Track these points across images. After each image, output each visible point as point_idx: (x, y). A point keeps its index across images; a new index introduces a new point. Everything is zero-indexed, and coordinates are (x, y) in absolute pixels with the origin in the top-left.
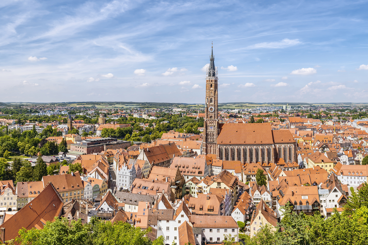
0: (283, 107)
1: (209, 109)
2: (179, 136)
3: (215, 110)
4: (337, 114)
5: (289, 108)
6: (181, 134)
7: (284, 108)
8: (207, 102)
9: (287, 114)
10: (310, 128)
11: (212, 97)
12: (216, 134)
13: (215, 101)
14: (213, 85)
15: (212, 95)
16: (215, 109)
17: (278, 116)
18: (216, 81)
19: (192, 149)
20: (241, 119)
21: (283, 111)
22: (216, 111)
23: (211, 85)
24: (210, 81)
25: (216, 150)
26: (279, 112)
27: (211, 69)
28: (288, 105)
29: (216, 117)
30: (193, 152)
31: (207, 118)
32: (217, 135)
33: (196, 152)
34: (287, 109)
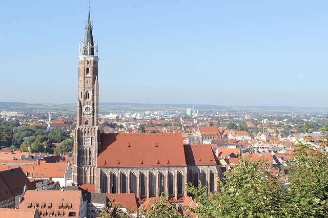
0: (186, 111)
1: (84, 108)
2: (23, 158)
3: (94, 111)
4: (272, 123)
5: (196, 113)
6: (27, 155)
7: (188, 113)
8: (80, 96)
9: (195, 121)
10: (234, 145)
11: (89, 90)
12: (95, 152)
13: (93, 95)
14: (91, 69)
15: (90, 84)
16: (94, 109)
17: (181, 126)
18: (95, 63)
19: (51, 178)
20: (123, 130)
21: (186, 118)
22: (95, 113)
23: (88, 69)
24: (86, 62)
25: (95, 178)
26: (181, 118)
27: (87, 43)
28: (194, 108)
29: (95, 123)
30: (53, 183)
31: (80, 124)
32: (97, 152)
33: (58, 182)
34: (193, 114)
